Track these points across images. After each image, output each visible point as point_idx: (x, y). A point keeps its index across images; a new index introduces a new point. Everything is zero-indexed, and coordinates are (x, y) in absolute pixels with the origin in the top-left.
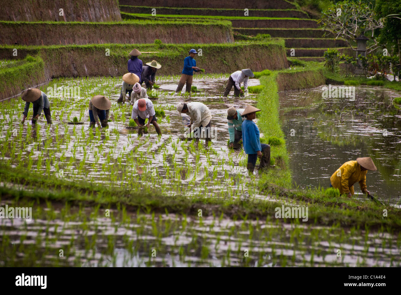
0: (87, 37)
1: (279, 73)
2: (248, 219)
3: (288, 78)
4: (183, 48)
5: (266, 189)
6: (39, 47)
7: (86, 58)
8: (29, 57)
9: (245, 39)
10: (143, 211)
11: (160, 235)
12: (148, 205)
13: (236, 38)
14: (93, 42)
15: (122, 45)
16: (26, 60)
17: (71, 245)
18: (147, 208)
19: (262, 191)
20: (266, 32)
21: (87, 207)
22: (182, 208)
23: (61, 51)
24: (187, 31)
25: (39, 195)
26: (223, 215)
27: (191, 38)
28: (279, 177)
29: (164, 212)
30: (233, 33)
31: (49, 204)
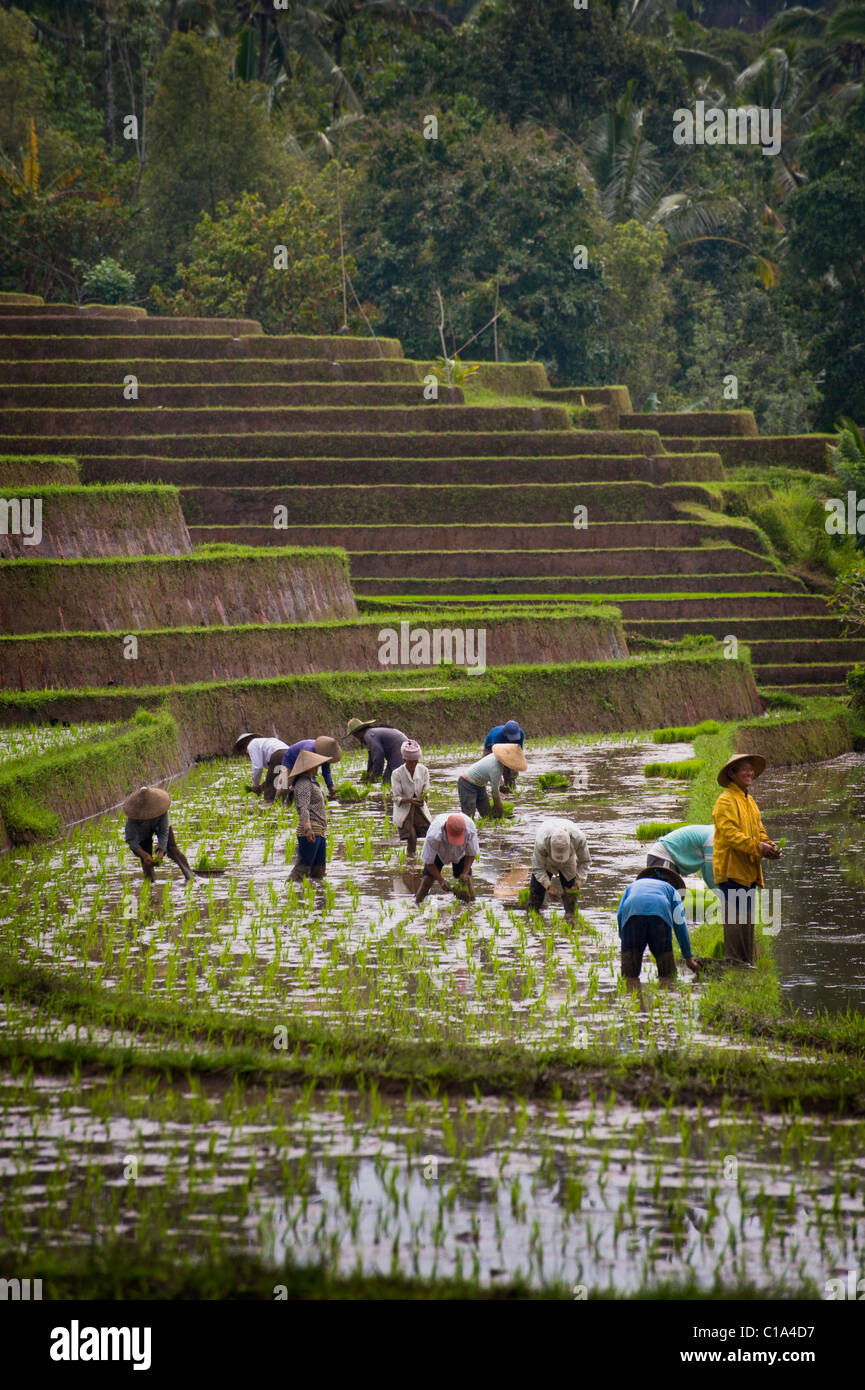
0: (278, 661)
1: (740, 728)
2: (676, 1104)
3: (761, 739)
4: (507, 675)
5: (719, 1018)
6: (166, 690)
7: (275, 710)
8: (141, 713)
9: (655, 649)
10: (421, 1091)
11: (463, 1154)
12: (432, 1077)
13: (633, 647)
14: (292, 671)
15: (362, 675)
16: (133, 720)
17: (250, 1186)
18: (430, 1083)
19: (710, 1023)
20: (706, 628)
21: (284, 1086)
22: (513, 1083)
23: (217, 695)
24: (514, 635)
25: (171, 1061)
26: (614, 1095)
27: (526, 650)
28: (748, 988)
29: (470, 1094)
30: (624, 634)
31: (193, 1082)
